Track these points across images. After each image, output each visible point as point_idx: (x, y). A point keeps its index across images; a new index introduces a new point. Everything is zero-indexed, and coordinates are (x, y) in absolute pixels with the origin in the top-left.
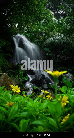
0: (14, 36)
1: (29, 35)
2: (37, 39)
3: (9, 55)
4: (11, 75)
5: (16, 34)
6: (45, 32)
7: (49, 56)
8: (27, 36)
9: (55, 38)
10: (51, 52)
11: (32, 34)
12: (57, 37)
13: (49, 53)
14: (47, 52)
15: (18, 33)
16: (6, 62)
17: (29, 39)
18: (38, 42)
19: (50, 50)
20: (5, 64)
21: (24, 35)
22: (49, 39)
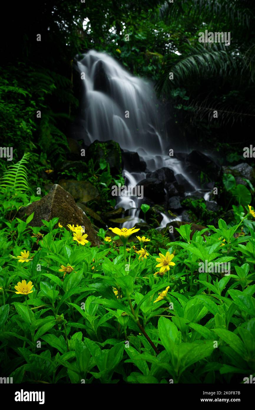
0: (80, 58)
1: (122, 51)
2: (147, 63)
3: (68, 116)
4: (77, 173)
5: (86, 51)
7: (187, 111)
8: (118, 54)
9: (201, 58)
10: (190, 101)
11: (133, 49)
12: (207, 56)
13: (185, 103)
14: (179, 100)
15: (91, 47)
16: (61, 137)
17: (125, 64)
18: (153, 70)
19: (187, 95)
20: (59, 142)
21: (110, 54)
22: (183, 62)
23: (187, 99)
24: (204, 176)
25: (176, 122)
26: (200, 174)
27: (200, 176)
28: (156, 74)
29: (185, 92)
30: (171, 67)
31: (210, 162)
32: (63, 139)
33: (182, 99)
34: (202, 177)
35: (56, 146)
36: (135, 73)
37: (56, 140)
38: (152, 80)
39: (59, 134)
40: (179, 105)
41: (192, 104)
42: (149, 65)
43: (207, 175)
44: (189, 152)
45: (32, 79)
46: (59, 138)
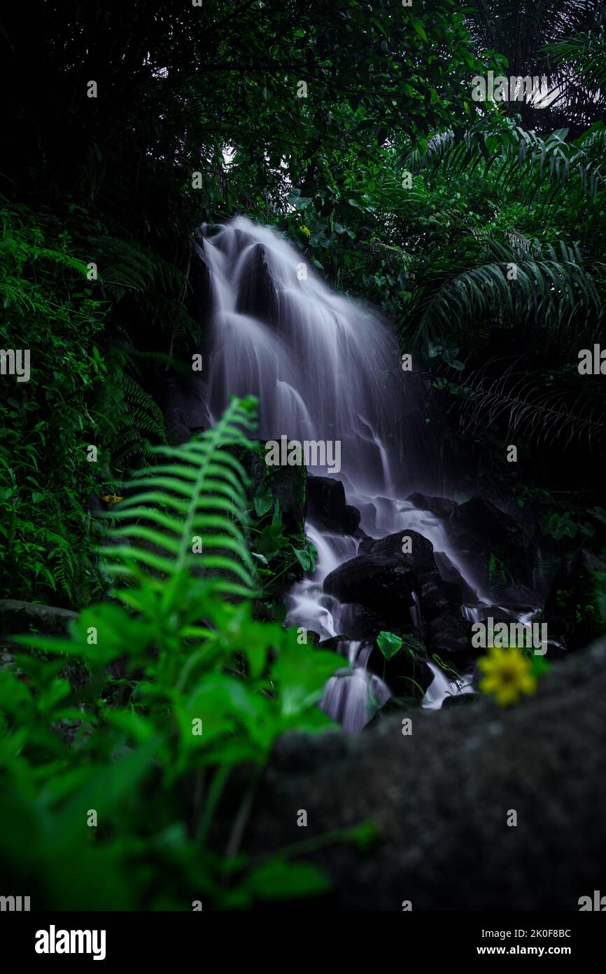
0: (212, 232)
1: (314, 233)
2: (372, 268)
5: (227, 217)
6: (432, 219)
7: (456, 398)
8: (304, 238)
10: (466, 373)
11: (341, 230)
12: (534, 268)
13: (454, 377)
14: (438, 367)
15: (240, 210)
16: (149, 412)
17: (317, 263)
18: (383, 287)
19: (461, 358)
20: (143, 426)
21: (282, 235)
22: (473, 274)
23: (459, 367)
24: (497, 564)
25: (428, 420)
26: (487, 558)
27: (488, 564)
28: (390, 297)
29: (457, 351)
30: (442, 281)
31: (514, 530)
32: (154, 418)
33: (445, 365)
34: (492, 568)
35: (136, 436)
36: (340, 290)
37: (137, 419)
38: (380, 310)
39: (147, 405)
40: (438, 379)
41: (469, 383)
42: (377, 274)
43: (502, 565)
44: (461, 500)
45: (100, 251)
46: (144, 416)
